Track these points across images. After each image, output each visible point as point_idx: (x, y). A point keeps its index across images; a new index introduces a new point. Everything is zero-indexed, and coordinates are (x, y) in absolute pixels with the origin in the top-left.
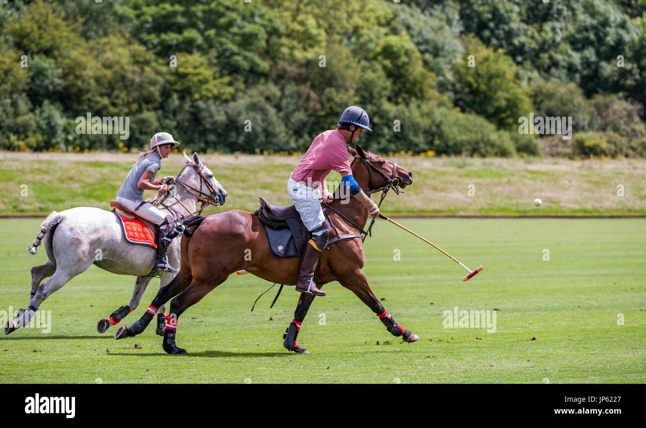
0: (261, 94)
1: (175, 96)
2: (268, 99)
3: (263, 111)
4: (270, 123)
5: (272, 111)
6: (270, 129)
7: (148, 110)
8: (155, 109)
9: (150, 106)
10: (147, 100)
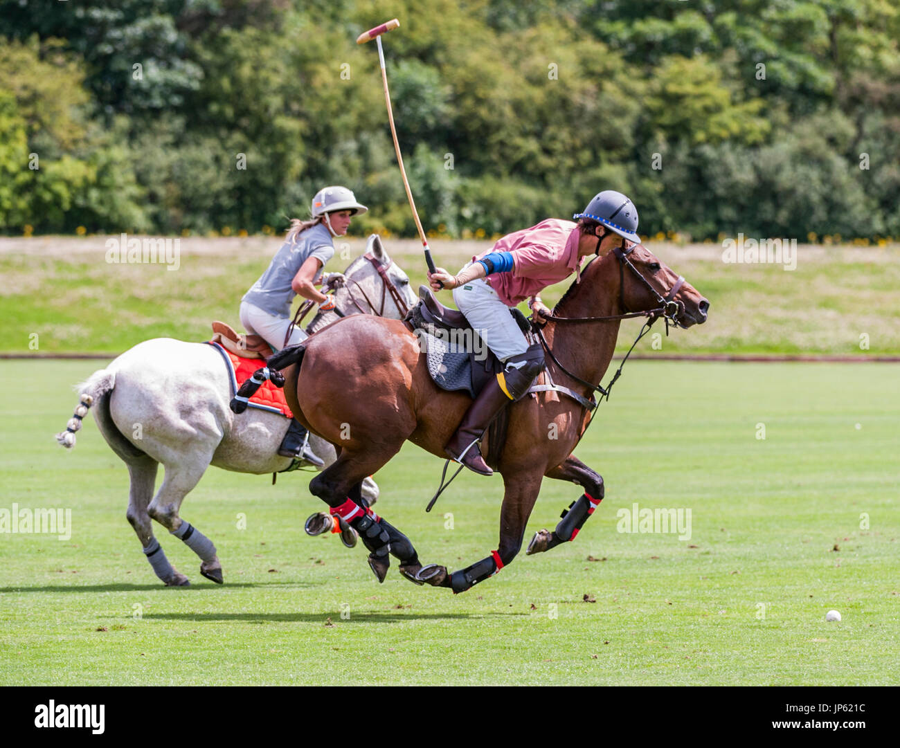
0: (820, 132)
1: (661, 136)
2: (832, 141)
3: (822, 163)
4: (836, 187)
5: (839, 163)
6: (837, 196)
7: (611, 162)
8: (624, 160)
9: (614, 155)
10: (610, 144)
